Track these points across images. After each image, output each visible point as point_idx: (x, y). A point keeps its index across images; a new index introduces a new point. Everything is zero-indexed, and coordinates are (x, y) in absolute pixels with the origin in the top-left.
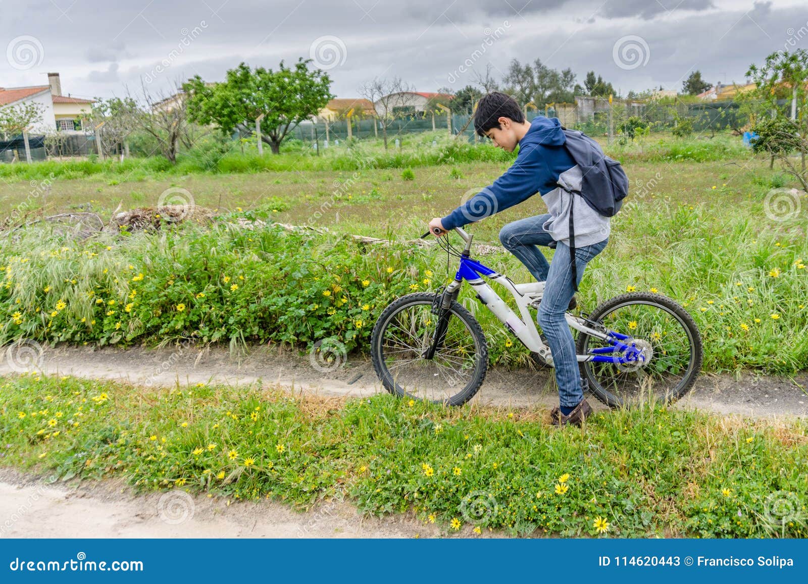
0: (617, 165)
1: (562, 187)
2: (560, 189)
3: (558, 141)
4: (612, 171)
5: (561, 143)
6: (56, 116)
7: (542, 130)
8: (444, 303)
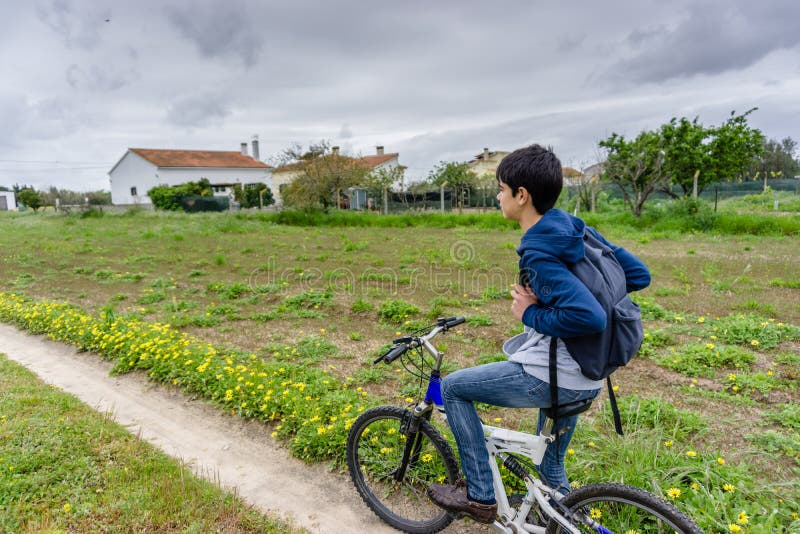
3: (571, 255)
5: (576, 260)
8: (411, 426)
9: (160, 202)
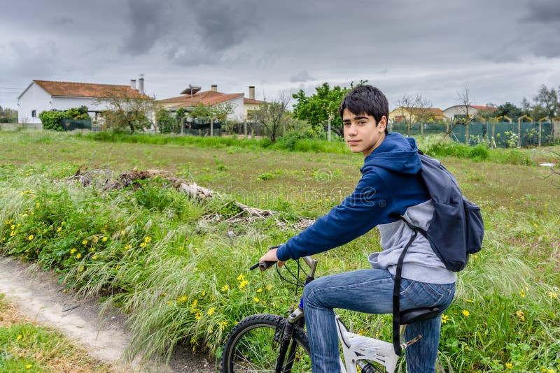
0: (477, 210)
1: (405, 221)
2: (403, 223)
3: (412, 168)
4: (470, 216)
5: (415, 171)
6: (248, 111)
7: (394, 151)
8: (285, 333)
9: (46, 123)
